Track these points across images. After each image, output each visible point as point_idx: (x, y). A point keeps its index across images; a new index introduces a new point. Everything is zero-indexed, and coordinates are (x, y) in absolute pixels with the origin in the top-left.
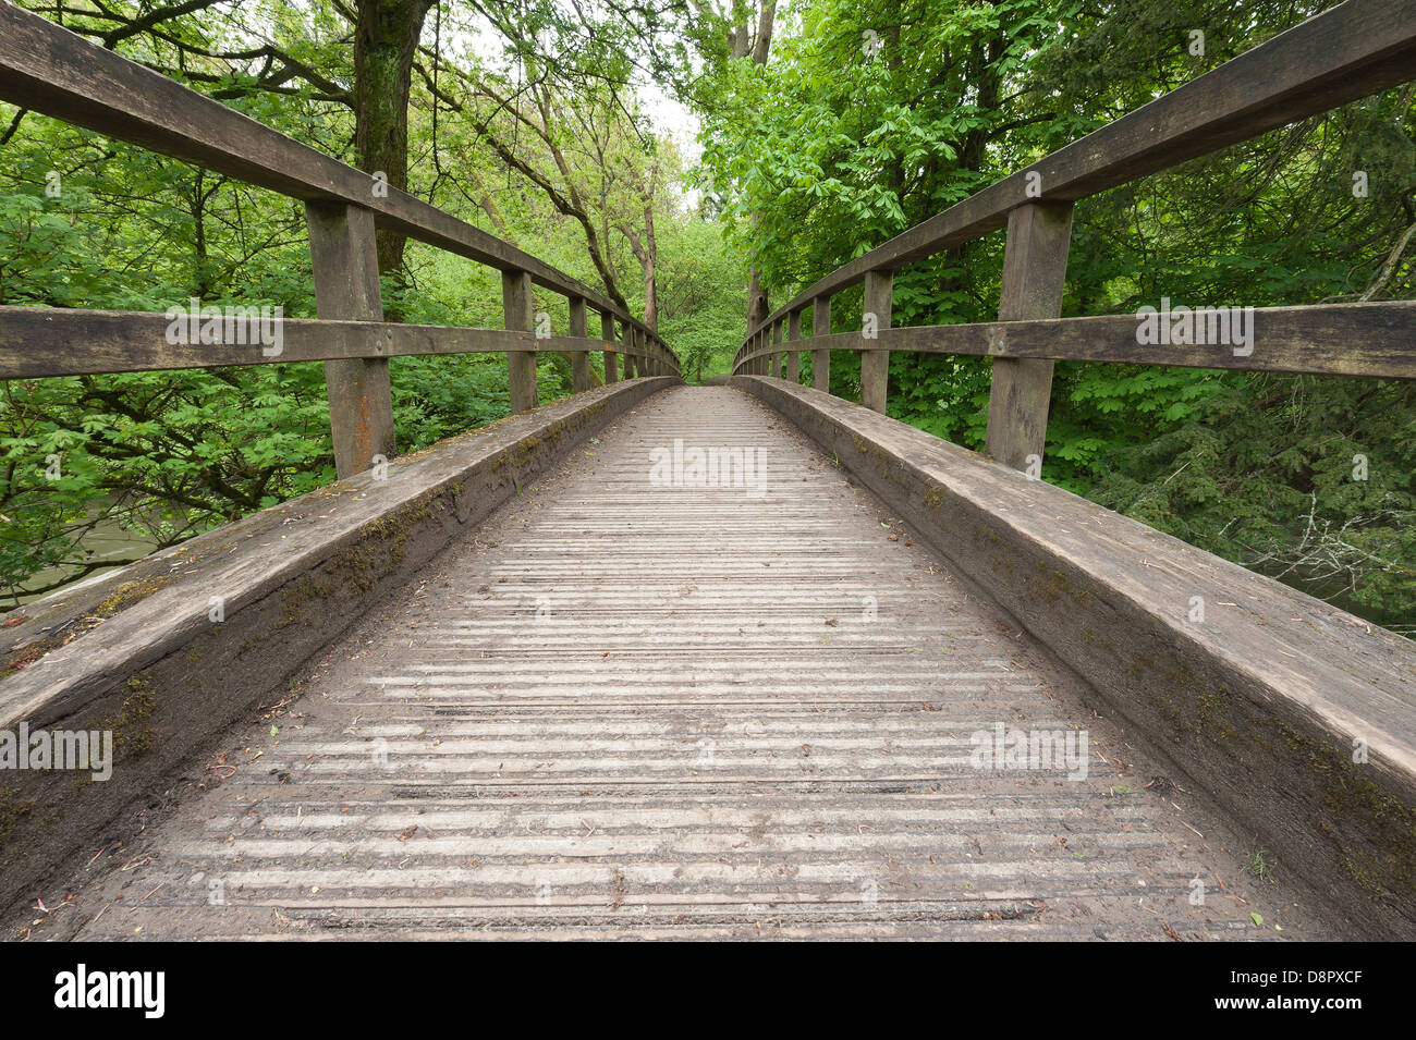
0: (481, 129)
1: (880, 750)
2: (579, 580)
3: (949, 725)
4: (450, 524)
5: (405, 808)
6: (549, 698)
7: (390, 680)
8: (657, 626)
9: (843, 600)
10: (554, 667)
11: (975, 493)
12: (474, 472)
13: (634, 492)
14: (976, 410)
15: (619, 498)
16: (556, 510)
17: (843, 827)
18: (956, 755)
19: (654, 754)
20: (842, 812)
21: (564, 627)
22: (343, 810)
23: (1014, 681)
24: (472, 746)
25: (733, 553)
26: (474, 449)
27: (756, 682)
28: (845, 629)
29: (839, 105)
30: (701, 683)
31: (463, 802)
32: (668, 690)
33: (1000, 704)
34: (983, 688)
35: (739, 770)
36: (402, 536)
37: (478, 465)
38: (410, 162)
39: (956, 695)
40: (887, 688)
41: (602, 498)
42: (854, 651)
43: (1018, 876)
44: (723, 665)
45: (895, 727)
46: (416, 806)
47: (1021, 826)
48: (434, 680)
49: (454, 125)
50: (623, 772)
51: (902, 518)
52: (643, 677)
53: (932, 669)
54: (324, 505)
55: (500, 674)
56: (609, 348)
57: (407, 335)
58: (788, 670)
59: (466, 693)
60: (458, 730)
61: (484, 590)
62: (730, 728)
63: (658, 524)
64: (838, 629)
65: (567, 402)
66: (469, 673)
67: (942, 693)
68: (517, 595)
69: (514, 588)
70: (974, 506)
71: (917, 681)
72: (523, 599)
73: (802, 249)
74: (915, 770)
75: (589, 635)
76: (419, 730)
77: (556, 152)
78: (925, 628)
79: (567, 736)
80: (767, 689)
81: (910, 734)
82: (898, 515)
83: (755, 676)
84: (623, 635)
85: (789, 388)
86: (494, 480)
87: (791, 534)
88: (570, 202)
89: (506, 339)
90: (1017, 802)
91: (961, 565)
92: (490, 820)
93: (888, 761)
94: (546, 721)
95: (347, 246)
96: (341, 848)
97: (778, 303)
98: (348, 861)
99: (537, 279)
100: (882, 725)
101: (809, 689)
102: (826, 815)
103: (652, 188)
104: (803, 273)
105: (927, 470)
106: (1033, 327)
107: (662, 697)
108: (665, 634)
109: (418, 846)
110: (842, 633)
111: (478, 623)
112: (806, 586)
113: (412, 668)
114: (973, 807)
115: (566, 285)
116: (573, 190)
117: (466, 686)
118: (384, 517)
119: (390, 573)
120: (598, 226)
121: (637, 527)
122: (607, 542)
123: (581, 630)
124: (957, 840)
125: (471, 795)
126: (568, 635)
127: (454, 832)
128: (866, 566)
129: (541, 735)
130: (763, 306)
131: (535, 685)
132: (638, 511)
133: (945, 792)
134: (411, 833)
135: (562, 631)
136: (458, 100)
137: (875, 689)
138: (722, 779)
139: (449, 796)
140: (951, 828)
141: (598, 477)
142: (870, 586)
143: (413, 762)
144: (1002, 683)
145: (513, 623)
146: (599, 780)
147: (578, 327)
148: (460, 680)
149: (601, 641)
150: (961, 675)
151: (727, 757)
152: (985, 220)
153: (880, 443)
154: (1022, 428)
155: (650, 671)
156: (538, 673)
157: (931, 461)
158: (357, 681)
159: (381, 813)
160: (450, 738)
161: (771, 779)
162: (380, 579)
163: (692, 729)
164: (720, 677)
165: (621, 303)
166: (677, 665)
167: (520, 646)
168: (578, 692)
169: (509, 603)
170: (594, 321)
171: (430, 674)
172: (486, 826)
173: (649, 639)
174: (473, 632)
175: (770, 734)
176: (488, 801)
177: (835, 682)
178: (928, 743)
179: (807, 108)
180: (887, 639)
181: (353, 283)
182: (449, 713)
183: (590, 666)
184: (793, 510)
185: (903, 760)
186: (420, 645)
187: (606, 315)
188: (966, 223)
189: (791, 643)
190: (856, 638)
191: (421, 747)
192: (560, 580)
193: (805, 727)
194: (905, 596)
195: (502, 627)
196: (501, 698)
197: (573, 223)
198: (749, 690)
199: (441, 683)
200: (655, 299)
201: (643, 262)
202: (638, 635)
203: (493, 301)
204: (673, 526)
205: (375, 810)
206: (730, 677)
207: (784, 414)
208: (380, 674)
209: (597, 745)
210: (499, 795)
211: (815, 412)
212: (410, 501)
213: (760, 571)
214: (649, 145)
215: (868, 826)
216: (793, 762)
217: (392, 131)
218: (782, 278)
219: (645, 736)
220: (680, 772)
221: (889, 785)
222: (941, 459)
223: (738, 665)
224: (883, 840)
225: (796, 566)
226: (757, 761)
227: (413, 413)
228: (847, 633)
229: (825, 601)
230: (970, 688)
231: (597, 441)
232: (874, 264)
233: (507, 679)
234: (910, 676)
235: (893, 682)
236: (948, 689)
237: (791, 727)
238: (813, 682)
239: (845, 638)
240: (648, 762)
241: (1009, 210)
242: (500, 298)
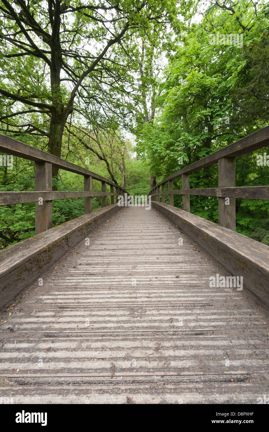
0: (80, 140)
1: (194, 320)
2: (102, 264)
3: (215, 311)
4: (66, 247)
5: (48, 341)
6: (93, 303)
7: (46, 297)
8: (125, 278)
9: (180, 270)
10: (95, 292)
11: (217, 236)
12: (74, 232)
13: (119, 236)
14: (216, 210)
15: (114, 238)
16: (97, 242)
17: (184, 347)
18: (218, 322)
19: (125, 322)
20: (184, 342)
21: (98, 279)
22: (29, 342)
23: (234, 296)
24: (69, 319)
25: (148, 255)
26: (74, 225)
27: (155, 297)
28: (182, 279)
29: (171, 132)
30: (139, 297)
31: (65, 339)
32: (129, 300)
33: (231, 304)
34: (225, 298)
35: (151, 327)
36: (52, 251)
37: (75, 230)
38: (62, 149)
39: (217, 301)
40: (195, 299)
41: (109, 238)
42: (185, 286)
43: (241, 365)
44: (145, 291)
45: (198, 312)
46: (51, 340)
47: (240, 347)
48: (59, 297)
49: (74, 139)
50: (115, 328)
51: (197, 243)
52: (121, 296)
53: (209, 292)
54: (31, 243)
55: (78, 295)
56: (112, 195)
57: (58, 194)
58: (165, 293)
59: (68, 301)
60: (65, 314)
61: (75, 267)
62: (148, 312)
63: (125, 246)
64: (180, 279)
65: (100, 210)
66: (69, 295)
67: (212, 300)
68: (84, 269)
69: (83, 267)
70: (217, 240)
71: (204, 296)
72: (86, 270)
73: (164, 167)
74: (206, 327)
75: (105, 282)
76: (53, 314)
77: (99, 145)
78: (206, 278)
79: (98, 316)
80: (159, 299)
81: (203, 314)
82: (195, 242)
83: (155, 295)
84: (115, 282)
85: (162, 205)
86: (79, 234)
87: (165, 248)
88: (102, 157)
89: (84, 194)
90: (239, 338)
91: (215, 258)
92: (74, 345)
93: (197, 324)
94: (91, 310)
95: (44, 172)
96: (27, 355)
97: (159, 180)
98: (29, 360)
99: (94, 178)
100: (194, 311)
101: (172, 299)
102: (179, 343)
103: (124, 153)
104: (165, 173)
105: (203, 229)
106: (228, 189)
107: (127, 302)
108: (128, 281)
109: (51, 354)
110: (181, 280)
111: (72, 278)
112: (169, 265)
113: (52, 293)
114: (225, 340)
115: (101, 179)
116: (103, 154)
117: (68, 299)
118: (48, 246)
119: (48, 263)
120: (109, 162)
121: (120, 247)
122: (111, 252)
123: (103, 280)
124: (220, 352)
125: (68, 336)
126: (99, 282)
127: (62, 349)
128: (187, 258)
129: (90, 315)
130: (155, 182)
131: (88, 298)
132: (119, 242)
133: (216, 335)
134: (49, 350)
135: (97, 280)
136: (75, 134)
137: (192, 299)
138: (145, 330)
139: (61, 336)
140: (218, 348)
141: (109, 232)
142: (189, 265)
143: (51, 325)
144: (230, 296)
145: (83, 278)
146: (107, 331)
147: (104, 190)
148: (66, 297)
149: (109, 283)
150: (218, 294)
151: (147, 323)
152: (212, 161)
153: (189, 221)
154: (228, 217)
155: (123, 293)
156: (90, 294)
157: (204, 226)
158: (36, 297)
159: (40, 342)
160: (63, 316)
161: (161, 330)
162: (45, 265)
163: (136, 313)
164: (144, 295)
165: (116, 182)
166: (132, 291)
167: (84, 285)
168: (101, 301)
169: (82, 271)
170: (108, 187)
171: (57, 295)
172: (72, 347)
173: (123, 283)
174: (71, 281)
175: (160, 315)
176: (73, 338)
177: (179, 297)
178: (209, 317)
179: (163, 133)
180: (194, 282)
181: (45, 181)
182: (63, 308)
183: (106, 292)
184: (165, 241)
185: (202, 323)
186: (55, 285)
187: (112, 186)
188: (207, 162)
189: (166, 284)
190: (185, 282)
191: (53, 319)
192: (97, 264)
193: (171, 312)
194: (199, 268)
195: (80, 279)
196: (78, 303)
197: (103, 162)
198: (153, 300)
199: (61, 298)
200: (125, 180)
201: (122, 172)
202: (119, 282)
203: (81, 182)
204: (130, 247)
205: (38, 342)
206: (147, 295)
207: (161, 212)
208: (43, 295)
209: (107, 319)
210: (77, 336)
211: (170, 212)
212: (55, 241)
213: (156, 260)
214: (122, 143)
215: (192, 347)
216: (168, 324)
217: (58, 142)
218: (159, 174)
219: (121, 315)
220: (132, 328)
221: (198, 332)
222: (207, 226)
223: (150, 291)
224: (197, 352)
225: (166, 259)
226: (156, 324)
227: (58, 214)
228: (183, 280)
229: (175, 270)
230: (221, 298)
231: (108, 221)
232: (184, 172)
233: (80, 296)
234: (202, 294)
235: (197, 296)
236: (214, 299)
237: (166, 312)
238: (173, 297)
239: (182, 282)
240: (123, 325)
241: (218, 159)
242: (83, 182)
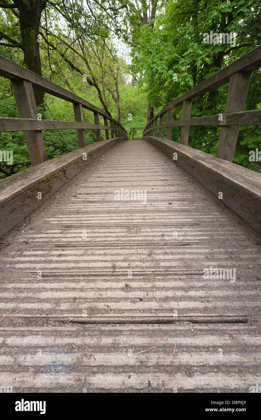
0: (63, 56)
1: (183, 235)
2: (100, 193)
3: (202, 229)
4: (64, 179)
5: (59, 250)
6: (94, 223)
7: (52, 219)
8: (122, 205)
9: (173, 198)
10: (95, 216)
11: (213, 167)
12: (69, 164)
13: (115, 170)
14: (214, 146)
15: (111, 171)
16: (93, 175)
17: (172, 254)
18: (203, 236)
19: (122, 237)
20: (172, 250)
21: (97, 205)
22: (43, 250)
23: (220, 218)
24: (75, 235)
25: (143, 186)
26: (69, 158)
27: (149, 219)
28: (174, 205)
29: (175, 43)
30: (134, 219)
31: (73, 248)
32: (126, 221)
33: (216, 224)
34: (212, 220)
35: (145, 240)
36: (51, 182)
37: (70, 162)
38: (42, 69)
39: (204, 221)
40: (185, 220)
41: (106, 172)
42: (176, 211)
43: (218, 265)
44: (140, 215)
45: (187, 229)
46: (61, 249)
47: (220, 253)
48: (63, 219)
49: (55, 55)
50: (114, 241)
51: (191, 175)
52: (119, 218)
53: (198, 215)
54: (27, 173)
55: (81, 217)
56: (106, 128)
57: (46, 123)
58: (158, 216)
59: (72, 222)
60: (71, 231)
61: (75, 196)
62: (142, 230)
63: (122, 178)
64: (172, 205)
65: (95, 145)
66: (72, 217)
67: (200, 221)
68: (84, 198)
69: (83, 196)
70: (212, 170)
71: (193, 218)
72: (86, 198)
73: (163, 94)
74: (192, 240)
75: (104, 208)
76: (60, 231)
77: (87, 63)
78: (196, 205)
79: (99, 232)
80: (152, 221)
81: (191, 231)
82: (190, 174)
83: (149, 217)
84: (113, 207)
85: (159, 139)
86: (74, 166)
87: (159, 180)
88: (92, 81)
89: (76, 125)
90: (219, 248)
91: (208, 188)
92: (81, 252)
93: (185, 238)
94: (93, 229)
95: (25, 94)
96: (43, 259)
97: (156, 113)
98: (45, 262)
99: (84, 106)
100: (183, 229)
101: (164, 220)
102: (168, 251)
103: (117, 76)
104: (164, 103)
105: (200, 161)
106: (235, 114)
107: (124, 223)
108: (125, 207)
109: (62, 258)
110: (173, 206)
111: (74, 205)
112: (163, 194)
113: (57, 216)
114: (207, 249)
115: (92, 108)
116: (93, 77)
117: (72, 221)
118: (45, 176)
119: (49, 192)
120: (101, 89)
121: (116, 179)
122: (108, 184)
123: (102, 206)
124: (202, 257)
125: (75, 247)
126: (98, 208)
127: (71, 255)
128: (180, 189)
129: (92, 232)
130: (152, 114)
131: (90, 220)
132: (116, 175)
133: (200, 245)
134: (60, 255)
135: (96, 207)
136: (55, 46)
137: (182, 220)
138: (140, 243)
139: (69, 247)
140: (201, 254)
141: (105, 166)
142: (181, 194)
143: (60, 239)
144: (217, 218)
145: (83, 205)
146: (108, 243)
147: (97, 122)
148: (70, 219)
149: (107, 209)
150: (206, 216)
151: (142, 237)
152: (222, 79)
153: (186, 154)
154: (228, 148)
155: (121, 216)
156: (91, 217)
157: (201, 158)
158: (43, 219)
159: (52, 251)
160: (69, 233)
161: (153, 242)
162: (46, 193)
163: (132, 231)
164: (140, 218)
165: (109, 114)
166: (128, 215)
167: (85, 210)
168: (102, 222)
169: (82, 200)
170: (102, 121)
171: (62, 218)
172: (79, 254)
173: (120, 208)
174: (73, 207)
175: (153, 232)
176: (80, 248)
177: (171, 219)
178: (196, 233)
179: (165, 44)
180: (185, 208)
181: (28, 107)
182: (68, 227)
183: (105, 215)
184: (160, 174)
185: (189, 238)
186: (59, 210)
187: (105, 118)
188: (216, 81)
189: (159, 209)
190: (177, 207)
191: (61, 235)
192: (95, 194)
193: (163, 230)
194: (191, 196)
195: (81, 206)
196: (81, 223)
197: (94, 89)
198: (147, 221)
199: (66, 220)
200: (119, 113)
201: (116, 101)
202: (117, 207)
203: (72, 115)
204: (126, 179)
205: (51, 250)
206: (142, 218)
207: (158, 147)
208: (49, 218)
209: (107, 234)
210: (82, 246)
211: (167, 146)
212: (52, 172)
213: (151, 190)
214: (115, 59)
215: (179, 253)
216: (159, 238)
217: (35, 57)
218: (157, 105)
219: (120, 232)
220: (129, 241)
221: (185, 244)
222: (204, 158)
223: (145, 215)
224: (183, 256)
225: (161, 189)
226: (150, 238)
227: (51, 148)
228: (175, 206)
229: (168, 198)
230: (208, 220)
231: (104, 156)
232: (186, 97)
233: (83, 219)
234: (192, 217)
235: (187, 218)
236: (202, 220)
237: (159, 230)
238: (165, 219)
239: (174, 207)
240: (121, 239)
241: (231, 75)
242: (74, 114)
